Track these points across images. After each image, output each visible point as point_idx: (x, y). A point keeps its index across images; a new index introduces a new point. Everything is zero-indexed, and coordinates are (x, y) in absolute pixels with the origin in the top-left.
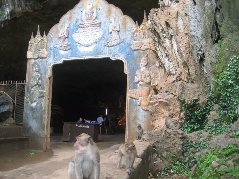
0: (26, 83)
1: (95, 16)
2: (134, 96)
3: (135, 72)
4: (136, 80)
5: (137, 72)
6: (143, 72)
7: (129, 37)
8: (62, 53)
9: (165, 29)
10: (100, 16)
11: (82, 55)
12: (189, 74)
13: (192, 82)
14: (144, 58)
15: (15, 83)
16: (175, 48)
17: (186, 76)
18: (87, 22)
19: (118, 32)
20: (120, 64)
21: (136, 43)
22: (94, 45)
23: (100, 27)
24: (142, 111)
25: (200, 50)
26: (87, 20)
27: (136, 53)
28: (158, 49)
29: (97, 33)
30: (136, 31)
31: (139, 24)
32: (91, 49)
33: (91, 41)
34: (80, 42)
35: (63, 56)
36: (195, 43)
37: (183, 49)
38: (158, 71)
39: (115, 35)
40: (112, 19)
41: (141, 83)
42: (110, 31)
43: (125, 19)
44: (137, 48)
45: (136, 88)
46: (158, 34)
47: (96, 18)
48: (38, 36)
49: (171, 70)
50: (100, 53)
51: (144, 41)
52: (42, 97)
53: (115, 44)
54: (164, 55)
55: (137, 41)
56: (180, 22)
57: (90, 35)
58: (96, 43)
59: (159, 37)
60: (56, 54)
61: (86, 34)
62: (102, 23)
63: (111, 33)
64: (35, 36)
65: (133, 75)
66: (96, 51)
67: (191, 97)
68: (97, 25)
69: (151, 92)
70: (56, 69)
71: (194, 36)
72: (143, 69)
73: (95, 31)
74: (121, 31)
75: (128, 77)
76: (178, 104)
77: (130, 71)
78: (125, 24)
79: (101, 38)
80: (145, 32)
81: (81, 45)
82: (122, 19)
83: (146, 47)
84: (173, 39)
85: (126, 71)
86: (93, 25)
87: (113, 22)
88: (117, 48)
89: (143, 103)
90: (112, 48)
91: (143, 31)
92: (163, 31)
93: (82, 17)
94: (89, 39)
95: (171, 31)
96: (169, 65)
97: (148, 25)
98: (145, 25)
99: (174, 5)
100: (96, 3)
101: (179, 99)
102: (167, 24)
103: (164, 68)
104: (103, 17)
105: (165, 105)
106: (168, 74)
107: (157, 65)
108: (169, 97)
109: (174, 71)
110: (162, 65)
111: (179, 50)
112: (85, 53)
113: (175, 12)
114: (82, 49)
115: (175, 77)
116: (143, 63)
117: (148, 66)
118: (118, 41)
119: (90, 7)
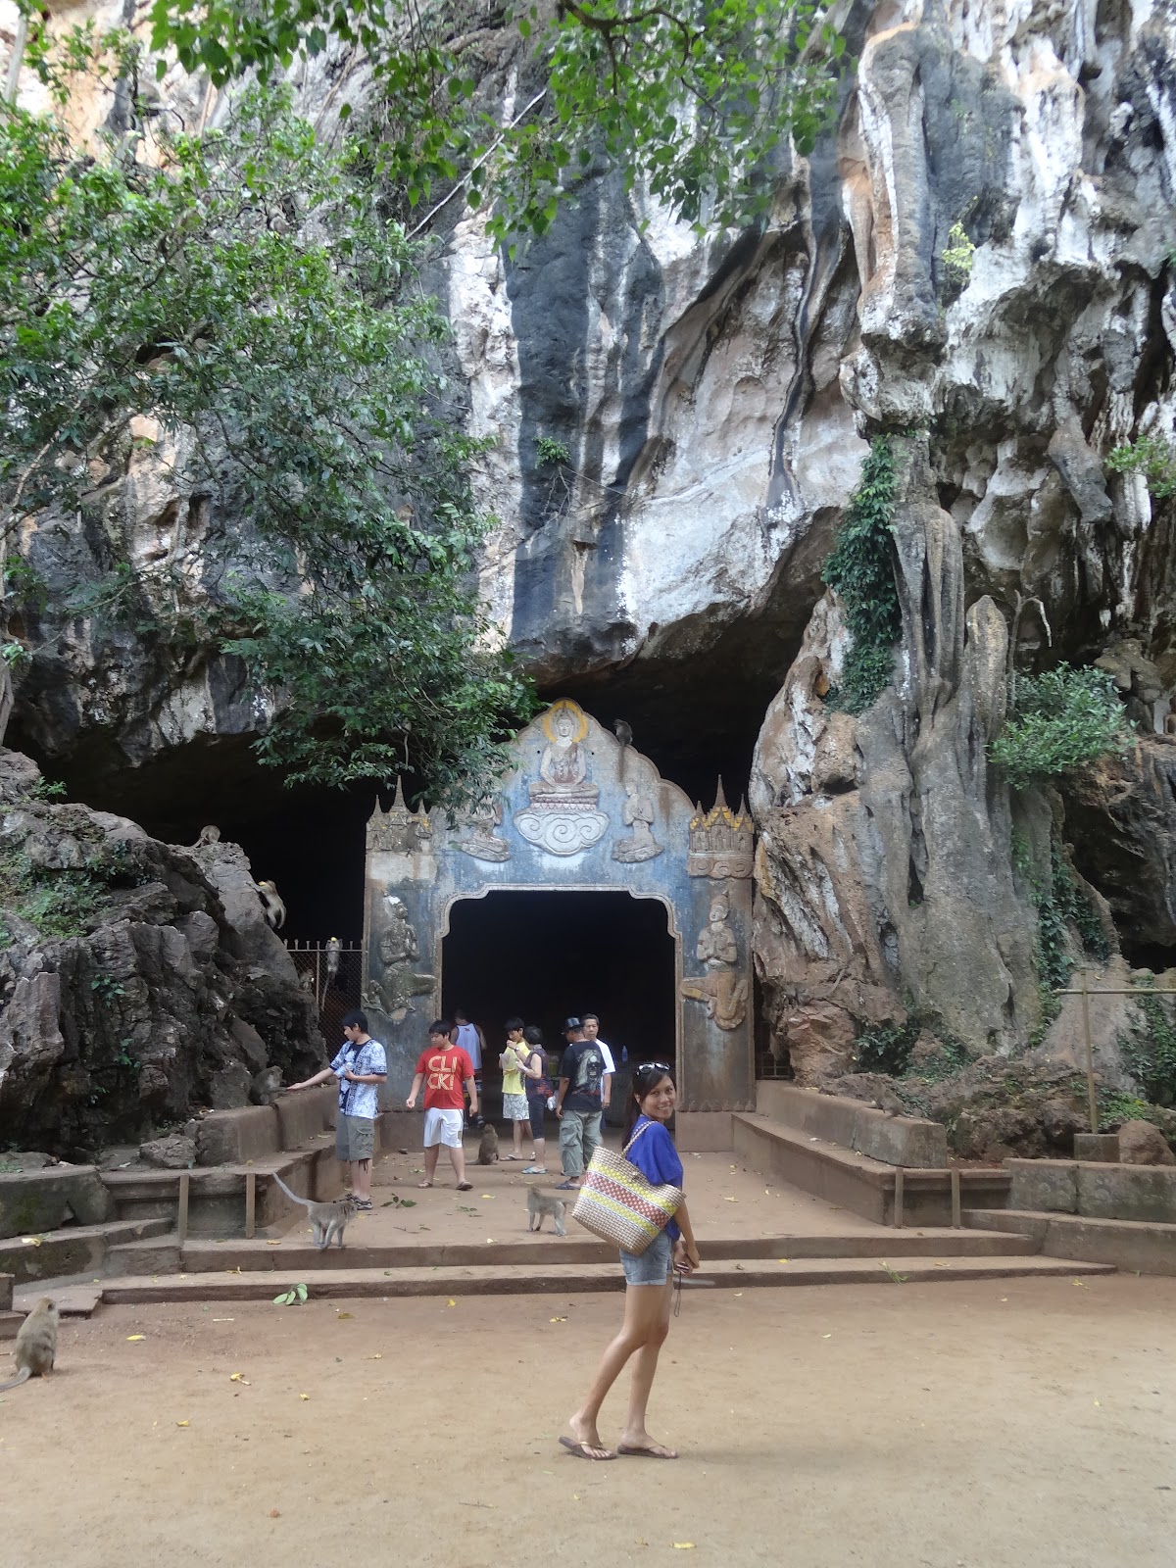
0: (365, 951)
1: (583, 772)
2: (696, 994)
3: (697, 934)
4: (701, 955)
5: (703, 935)
6: (720, 934)
7: (679, 841)
8: (485, 867)
9: (810, 864)
11: (548, 881)
12: (867, 966)
13: (875, 983)
14: (719, 898)
15: (313, 946)
16: (833, 906)
17: (860, 970)
18: (560, 789)
19: (650, 824)
20: (655, 911)
21: (699, 860)
22: (582, 855)
23: (596, 804)
24: (717, 1030)
25: (883, 916)
26: (559, 780)
27: (697, 885)
28: (784, 899)
29: (593, 824)
30: (699, 826)
31: (706, 810)
32: (574, 863)
33: (576, 843)
34: (540, 842)
35: (487, 878)
36: (873, 900)
37: (854, 916)
38: (775, 943)
39: (641, 832)
40: (630, 789)
41: (713, 961)
42: (629, 819)
43: (664, 790)
44: (701, 873)
45: (702, 973)
46: (792, 870)
47: (585, 778)
48: (400, 809)
49: (817, 949)
50: (602, 879)
51: (718, 856)
52: (427, 993)
53: (643, 856)
54: (799, 915)
55: (700, 855)
56: (840, 850)
57: (571, 826)
58: (586, 849)
59: (796, 878)
60: (465, 869)
61: (558, 822)
62: (603, 794)
63: (631, 825)
64: (386, 809)
65: (693, 941)
66: (588, 871)
67: (879, 1013)
68: (592, 800)
69: (739, 986)
70: (463, 911)
71: (870, 886)
72: (717, 926)
73: (585, 815)
74: (656, 824)
75: (677, 945)
76: (850, 1025)
77: (684, 932)
78: (666, 805)
79: (602, 838)
80: (720, 832)
81: (544, 850)
82: (658, 791)
83: (726, 872)
84: (828, 885)
85: (674, 929)
86: (577, 798)
87: (635, 798)
88: (649, 867)
89: (720, 1011)
90: (634, 866)
91: (715, 829)
92: (804, 865)
93: (542, 770)
94: (570, 836)
95: (820, 867)
96: (813, 939)
97: (728, 814)
98: (721, 814)
99: (821, 804)
100: (583, 735)
101: (852, 1016)
102: (813, 852)
103: (798, 941)
104: (604, 778)
105: (822, 1028)
106: (810, 958)
107: (776, 929)
108: (832, 1011)
109: (824, 953)
110: (790, 934)
111: (843, 916)
112: (556, 875)
113: (828, 826)
114: (547, 862)
115: (830, 968)
116: (717, 911)
117: (729, 919)
118: (650, 851)
119: (565, 743)
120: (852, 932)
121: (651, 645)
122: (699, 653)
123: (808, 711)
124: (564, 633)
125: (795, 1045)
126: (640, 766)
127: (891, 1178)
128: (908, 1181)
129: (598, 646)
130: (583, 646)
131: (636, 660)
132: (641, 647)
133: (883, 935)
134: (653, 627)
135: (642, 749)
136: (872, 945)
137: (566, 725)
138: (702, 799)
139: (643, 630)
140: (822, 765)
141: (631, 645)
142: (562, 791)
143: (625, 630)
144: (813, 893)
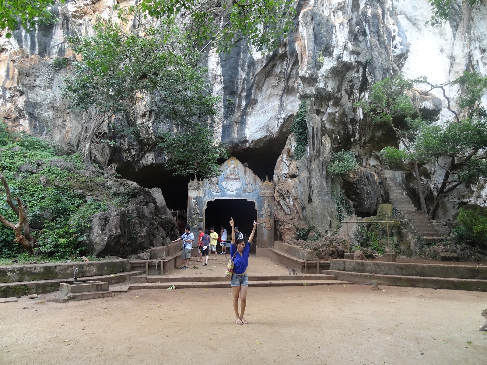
0: (188, 212)
1: (237, 173)
2: (261, 222)
4: (262, 214)
5: (263, 209)
6: (267, 209)
7: (258, 188)
8: (215, 194)
9: (287, 194)
10: (240, 173)
11: (229, 197)
12: (299, 216)
13: (301, 220)
14: (266, 201)
15: (176, 211)
16: (292, 203)
19: (251, 184)
20: (252, 204)
21: (262, 193)
22: (236, 191)
23: (239, 180)
24: (266, 230)
25: (303, 205)
26: (231, 174)
27: (262, 198)
28: (281, 201)
29: (239, 184)
30: (262, 185)
31: (264, 181)
32: (234, 193)
33: (235, 189)
34: (227, 188)
35: (215, 196)
36: (301, 202)
37: (296, 205)
38: (279, 211)
39: (249, 186)
40: (247, 176)
41: (265, 215)
42: (247, 183)
43: (255, 177)
44: (263, 195)
45: (263, 218)
46: (283, 195)
48: (196, 181)
49: (288, 212)
50: (241, 197)
51: (267, 192)
52: (202, 221)
53: (250, 192)
54: (284, 205)
55: (262, 191)
56: (293, 191)
57: (234, 185)
59: (284, 197)
60: (210, 194)
61: (231, 184)
62: (241, 178)
63: (247, 185)
64: (193, 180)
65: (261, 210)
66: (237, 195)
67: (302, 227)
69: (271, 220)
70: (209, 203)
72: (266, 207)
73: (237, 182)
74: (253, 184)
75: (257, 211)
76: (295, 229)
77: (259, 208)
78: (255, 180)
79: (241, 187)
80: (267, 186)
81: (228, 190)
82: (253, 177)
83: (268, 195)
84: (291, 198)
85: (256, 208)
86: (235, 179)
87: (248, 179)
88: (251, 194)
89: (267, 226)
90: (248, 194)
92: (285, 194)
93: (228, 172)
94: (233, 187)
95: (289, 194)
96: (287, 210)
97: (269, 182)
98: (267, 182)
99: (289, 180)
100: (237, 165)
101: (296, 227)
102: (288, 191)
103: (284, 211)
104: (241, 174)
105: (289, 230)
106: (286, 214)
107: (279, 208)
108: (291, 226)
109: (290, 213)
110: (282, 209)
111: (294, 205)
112: (230, 196)
113: (291, 185)
114: (228, 193)
115: (291, 217)
116: (266, 204)
117: (268, 205)
118: (251, 190)
119: (233, 166)
120: (296, 209)
121: (252, 145)
122: (263, 146)
123: (287, 160)
124: (233, 142)
125: (283, 233)
126: (249, 171)
127: (304, 263)
128: (308, 263)
129: (240, 145)
130: (237, 145)
131: (249, 148)
132: (250, 145)
133: (303, 209)
134: (252, 141)
135: (250, 167)
136: (300, 211)
137: (233, 162)
138: (263, 179)
139: (250, 141)
140: (290, 172)
141: (248, 145)
142: (232, 177)
143: (246, 141)
144: (287, 200)
